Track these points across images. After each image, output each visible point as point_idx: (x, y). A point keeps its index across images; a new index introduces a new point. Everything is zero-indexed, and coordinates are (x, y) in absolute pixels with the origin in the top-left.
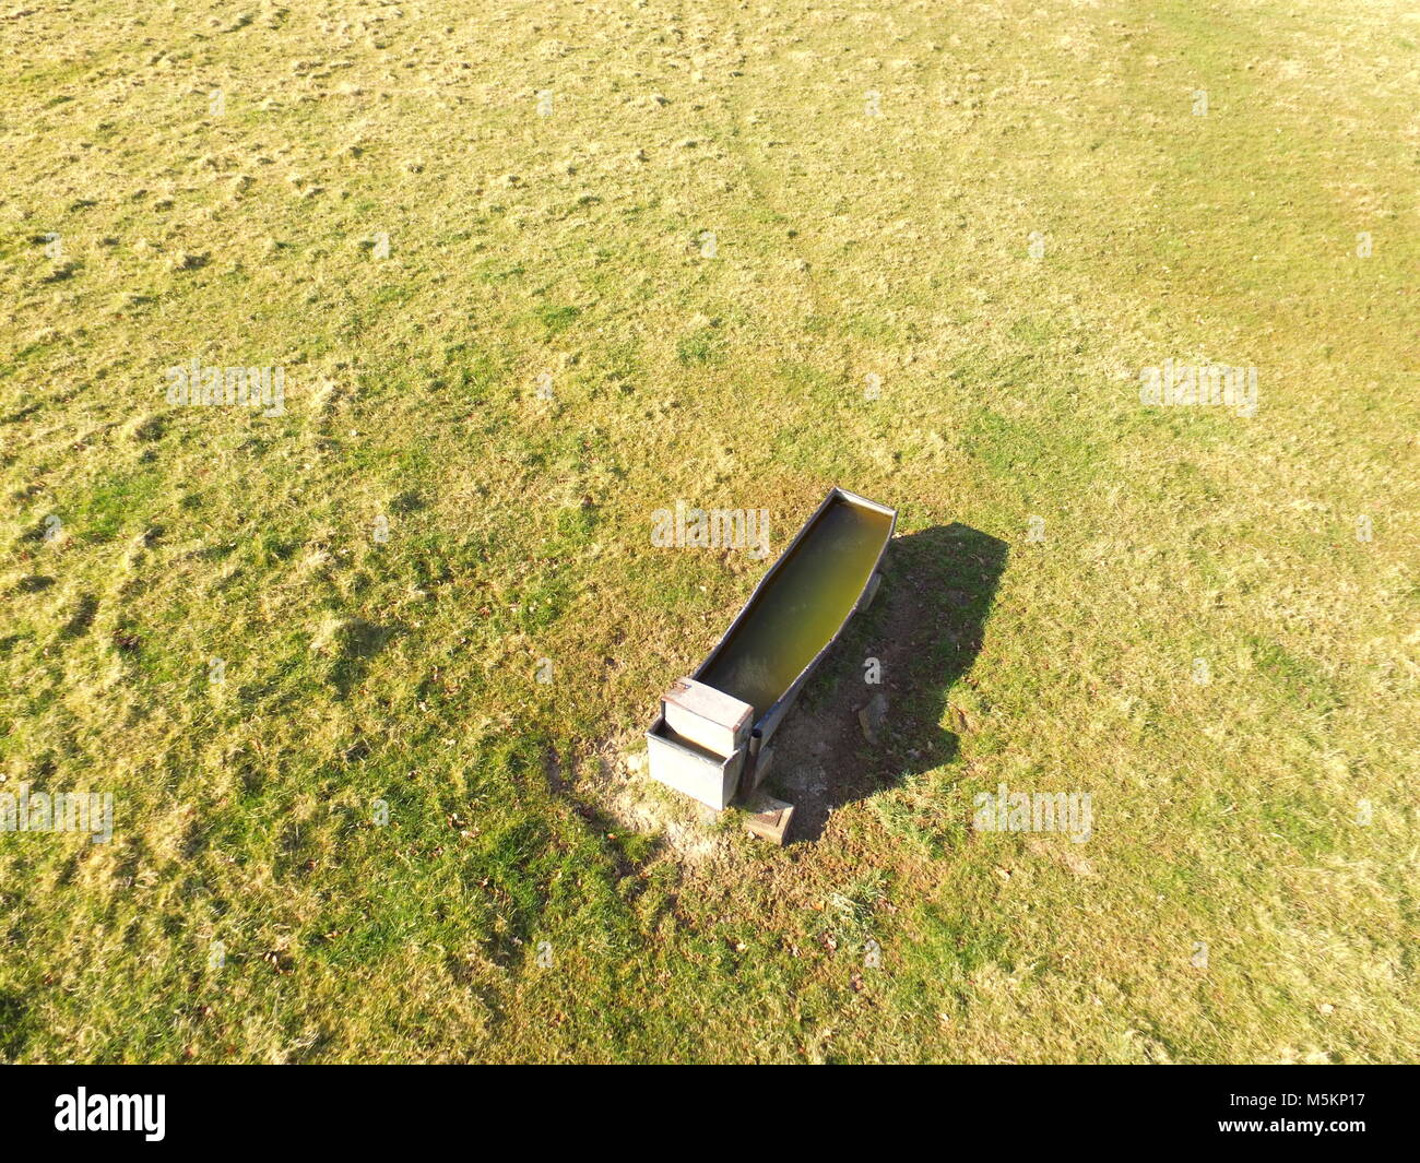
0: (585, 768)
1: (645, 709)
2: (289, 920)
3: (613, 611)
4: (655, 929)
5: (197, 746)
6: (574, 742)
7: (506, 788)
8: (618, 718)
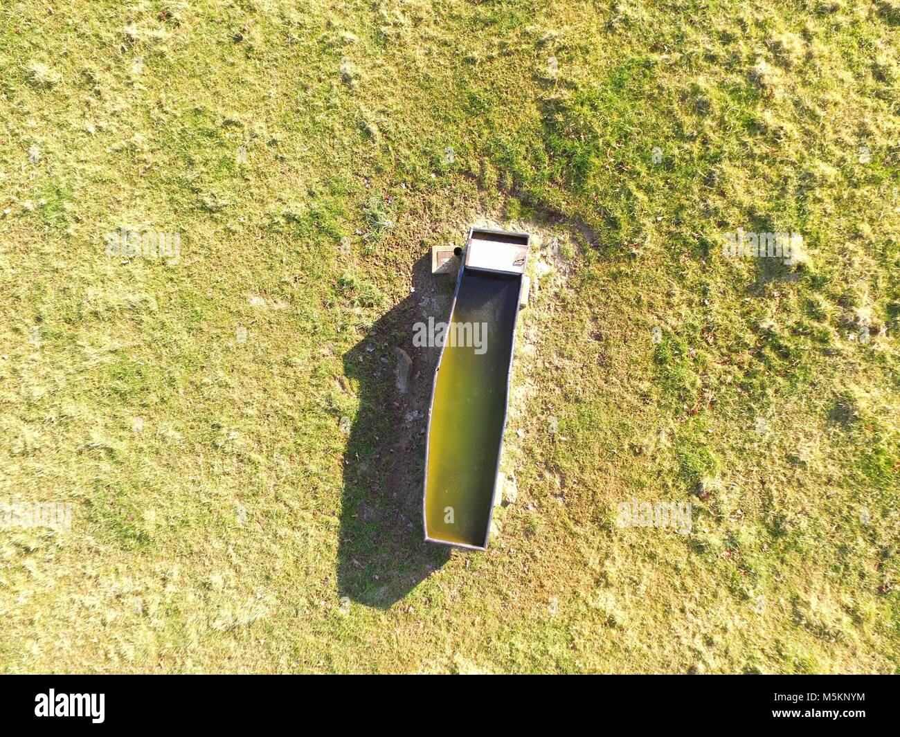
0: (571, 249)
1: (556, 310)
2: (670, 68)
3: (619, 383)
4: (481, 163)
5: (807, 133)
6: (588, 263)
7: (609, 204)
8: (570, 294)
